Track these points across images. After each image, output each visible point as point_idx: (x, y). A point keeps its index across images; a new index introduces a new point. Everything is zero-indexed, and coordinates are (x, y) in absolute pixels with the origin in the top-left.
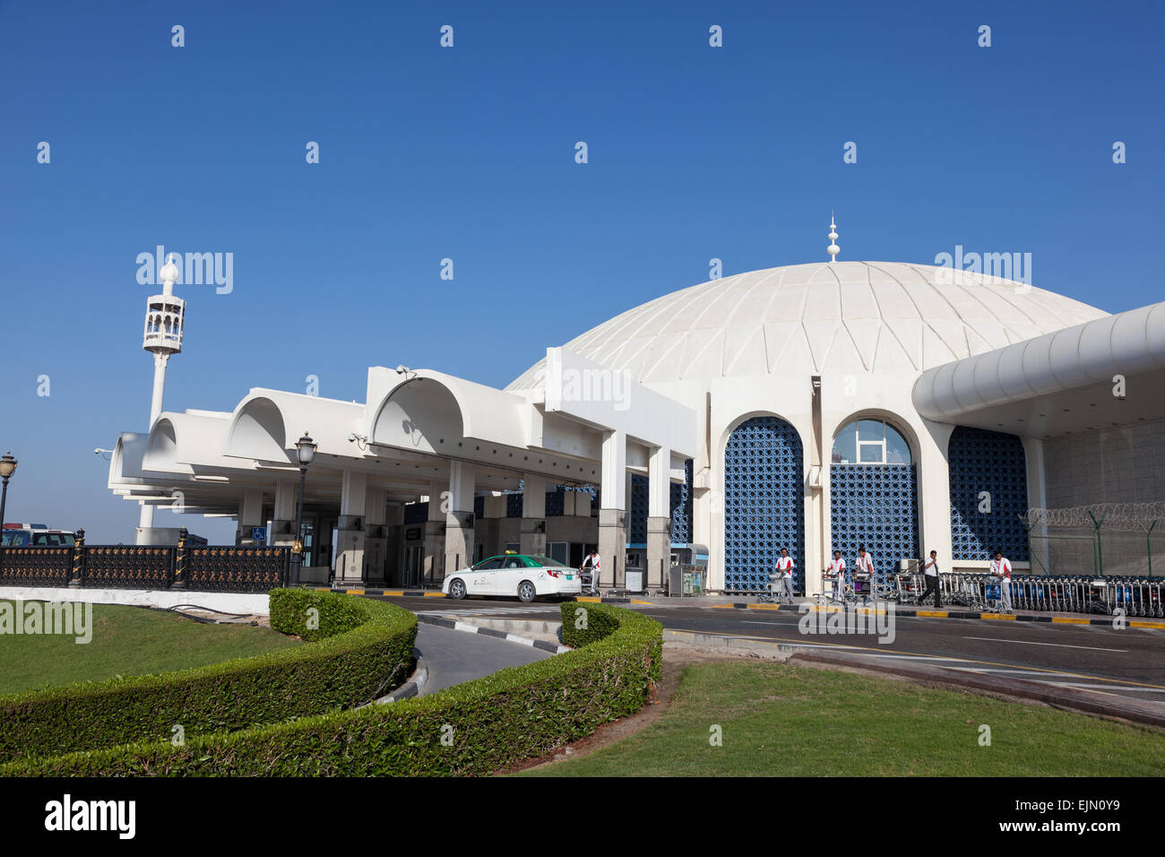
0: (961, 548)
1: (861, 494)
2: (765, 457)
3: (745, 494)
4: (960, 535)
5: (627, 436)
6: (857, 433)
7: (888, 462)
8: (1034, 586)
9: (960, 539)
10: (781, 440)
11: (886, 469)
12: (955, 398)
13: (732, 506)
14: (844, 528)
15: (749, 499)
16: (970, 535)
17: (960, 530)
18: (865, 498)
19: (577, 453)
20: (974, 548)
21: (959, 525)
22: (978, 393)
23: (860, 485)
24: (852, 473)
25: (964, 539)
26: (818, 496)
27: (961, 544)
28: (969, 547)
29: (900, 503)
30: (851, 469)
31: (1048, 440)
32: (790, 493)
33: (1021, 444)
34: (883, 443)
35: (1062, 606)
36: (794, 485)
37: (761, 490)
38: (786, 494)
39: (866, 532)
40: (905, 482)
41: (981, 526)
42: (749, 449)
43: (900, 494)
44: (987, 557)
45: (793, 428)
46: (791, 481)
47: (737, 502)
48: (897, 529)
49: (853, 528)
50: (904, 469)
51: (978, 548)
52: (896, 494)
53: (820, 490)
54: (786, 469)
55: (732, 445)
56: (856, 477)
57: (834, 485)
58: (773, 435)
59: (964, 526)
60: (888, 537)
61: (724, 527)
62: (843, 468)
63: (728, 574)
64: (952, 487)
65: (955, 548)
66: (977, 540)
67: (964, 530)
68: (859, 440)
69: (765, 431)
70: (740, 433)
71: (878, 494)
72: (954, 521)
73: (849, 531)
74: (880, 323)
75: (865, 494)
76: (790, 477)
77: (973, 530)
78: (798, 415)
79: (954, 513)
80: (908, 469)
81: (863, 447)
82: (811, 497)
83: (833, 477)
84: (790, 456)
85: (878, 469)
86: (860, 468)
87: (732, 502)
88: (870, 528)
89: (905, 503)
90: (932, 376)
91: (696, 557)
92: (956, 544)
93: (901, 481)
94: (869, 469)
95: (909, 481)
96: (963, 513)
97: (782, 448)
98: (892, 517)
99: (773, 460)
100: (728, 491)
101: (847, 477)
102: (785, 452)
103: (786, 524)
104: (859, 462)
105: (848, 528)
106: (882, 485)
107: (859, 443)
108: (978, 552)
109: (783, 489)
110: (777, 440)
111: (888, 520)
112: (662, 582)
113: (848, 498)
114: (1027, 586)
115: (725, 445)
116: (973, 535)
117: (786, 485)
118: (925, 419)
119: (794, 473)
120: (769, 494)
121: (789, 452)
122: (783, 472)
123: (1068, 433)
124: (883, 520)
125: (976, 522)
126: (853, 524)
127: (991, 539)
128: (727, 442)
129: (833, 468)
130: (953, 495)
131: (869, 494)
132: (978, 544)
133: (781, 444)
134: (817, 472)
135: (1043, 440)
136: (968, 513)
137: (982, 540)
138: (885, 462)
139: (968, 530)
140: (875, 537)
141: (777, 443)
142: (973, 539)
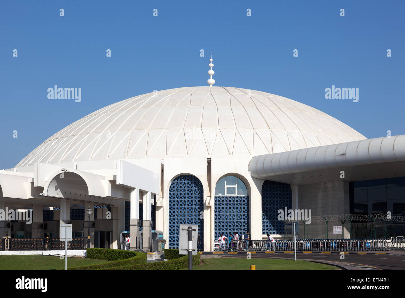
0: (265, 229)
1: (226, 208)
2: (186, 192)
3: (177, 208)
4: (266, 224)
5: (139, 189)
6: (225, 182)
7: (238, 194)
8: (284, 243)
9: (265, 226)
10: (193, 185)
11: (237, 197)
12: (264, 170)
13: (172, 214)
14: (219, 222)
15: (179, 211)
16: (269, 224)
17: (265, 222)
18: (228, 210)
19: (121, 197)
20: (271, 229)
21: (265, 221)
22: (272, 170)
23: (226, 204)
24: (223, 199)
25: (267, 226)
26: (209, 210)
27: (266, 228)
28: (269, 229)
29: (242, 212)
30: (223, 197)
31: (300, 186)
32: (197, 208)
33: (290, 187)
34: (236, 186)
35: (292, 249)
36: (199, 205)
37: (185, 207)
38: (195, 208)
39: (228, 224)
40: (244, 203)
41: (274, 221)
42: (179, 189)
43: (242, 208)
44: (276, 233)
45: (199, 180)
46: (198, 203)
47: (174, 212)
48: (241, 222)
49: (223, 222)
50: (244, 197)
51: (272, 229)
52: (241, 208)
53: (210, 207)
54: (195, 197)
55: (172, 187)
56: (225, 201)
57: (215, 204)
58: (190, 183)
59: (267, 221)
60: (237, 226)
61: (168, 223)
62: (219, 197)
63: (170, 243)
64: (263, 205)
65: (263, 230)
66: (272, 226)
67: (267, 222)
68: (226, 185)
69: (186, 181)
70: (176, 182)
71: (234, 208)
72: (263, 219)
73: (222, 224)
74: (235, 131)
75: (228, 208)
76: (197, 201)
77: (270, 222)
78: (201, 175)
79: (263, 215)
80: (246, 197)
81: (227, 188)
82: (206, 210)
83: (215, 201)
84: (197, 192)
85: (234, 197)
86: (226, 197)
87: (172, 212)
88: (230, 222)
89: (244, 215)
90: (256, 159)
91: (158, 236)
92: (264, 228)
93: (243, 203)
94: (230, 197)
95: (246, 203)
96: (267, 215)
97: (193, 189)
98: (239, 218)
99: (190, 194)
100: (170, 207)
101: (221, 201)
102: (195, 190)
103: (195, 221)
104: (226, 195)
105: (221, 222)
106: (235, 204)
107: (226, 186)
108: (272, 231)
109: (194, 206)
110: (192, 185)
111: (237, 219)
112: (149, 247)
113: (221, 210)
114: (282, 243)
115: (169, 187)
116: (270, 224)
117: (195, 205)
118: (253, 177)
119: (199, 199)
120: (188, 208)
121: (197, 190)
122: (194, 199)
123: (306, 184)
124: (235, 219)
125: (272, 219)
126: (223, 221)
127: (277, 226)
128: (170, 186)
129: (216, 197)
130: (263, 208)
131: (230, 208)
132: (272, 228)
133: (194, 187)
134: (209, 198)
135: (298, 186)
136: (269, 215)
137: (274, 226)
138: (236, 195)
139: (269, 222)
140: (232, 226)
141: (192, 186)
142: (270, 226)
